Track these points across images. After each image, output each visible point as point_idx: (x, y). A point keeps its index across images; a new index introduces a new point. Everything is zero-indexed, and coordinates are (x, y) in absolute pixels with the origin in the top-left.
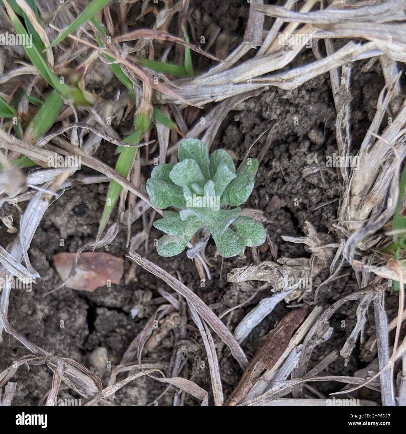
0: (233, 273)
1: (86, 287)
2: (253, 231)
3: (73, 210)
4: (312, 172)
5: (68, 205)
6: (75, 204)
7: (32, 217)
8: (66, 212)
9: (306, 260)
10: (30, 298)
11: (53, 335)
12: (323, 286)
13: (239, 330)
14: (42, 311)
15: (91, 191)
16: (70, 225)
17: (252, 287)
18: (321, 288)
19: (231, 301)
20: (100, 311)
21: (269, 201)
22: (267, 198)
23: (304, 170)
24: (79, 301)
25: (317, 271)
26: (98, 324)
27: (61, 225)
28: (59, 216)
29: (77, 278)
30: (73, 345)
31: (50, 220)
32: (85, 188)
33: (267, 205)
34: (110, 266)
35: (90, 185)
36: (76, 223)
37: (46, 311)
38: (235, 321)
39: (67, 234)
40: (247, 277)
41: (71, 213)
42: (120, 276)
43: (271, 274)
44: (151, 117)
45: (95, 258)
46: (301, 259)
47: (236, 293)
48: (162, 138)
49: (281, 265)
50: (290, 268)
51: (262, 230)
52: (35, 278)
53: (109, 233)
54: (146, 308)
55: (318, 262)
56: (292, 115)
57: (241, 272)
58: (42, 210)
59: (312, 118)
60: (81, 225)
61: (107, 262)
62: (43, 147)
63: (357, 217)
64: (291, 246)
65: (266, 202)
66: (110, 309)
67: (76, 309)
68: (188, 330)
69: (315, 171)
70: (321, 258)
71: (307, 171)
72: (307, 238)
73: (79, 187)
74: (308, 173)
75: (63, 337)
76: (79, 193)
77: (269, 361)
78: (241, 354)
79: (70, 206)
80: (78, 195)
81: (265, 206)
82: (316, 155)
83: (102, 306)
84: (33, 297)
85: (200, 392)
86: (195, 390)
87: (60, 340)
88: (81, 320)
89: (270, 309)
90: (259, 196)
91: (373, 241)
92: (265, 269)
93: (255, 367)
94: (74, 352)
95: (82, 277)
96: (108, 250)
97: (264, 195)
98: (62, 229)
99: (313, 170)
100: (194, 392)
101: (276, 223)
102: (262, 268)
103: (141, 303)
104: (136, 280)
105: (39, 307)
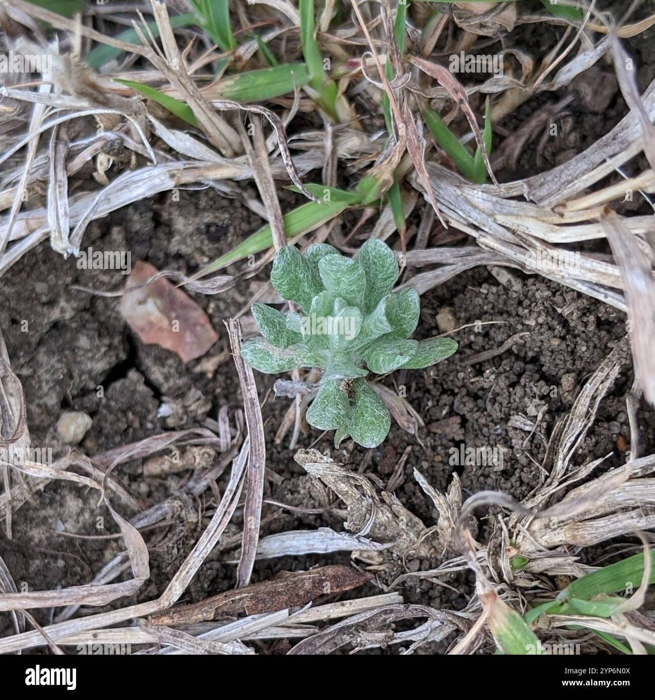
0: (307, 453)
1: (142, 330)
2: (372, 423)
3: (208, 226)
4: (522, 426)
5: (206, 214)
6: (217, 221)
7: (140, 183)
8: (197, 220)
9: (421, 525)
10: (60, 282)
11: (50, 353)
12: (416, 576)
13: (268, 542)
14: (63, 311)
15: (249, 223)
16: (188, 240)
17: (327, 499)
18: (411, 577)
19: (289, 496)
20: (133, 375)
21: (444, 418)
22: (444, 412)
23: (516, 417)
24: (119, 342)
25: (424, 552)
26: (115, 388)
27: (180, 233)
28: (185, 218)
29: (141, 309)
30: (61, 387)
31: (170, 214)
32: (245, 213)
33: (437, 420)
34: (193, 332)
35: (255, 214)
36: (198, 244)
37: (68, 316)
38: (274, 526)
39: (178, 250)
40: (321, 472)
41: (203, 227)
42: (196, 355)
43: (358, 500)
44: (383, 190)
45: (185, 307)
46: (416, 519)
47: (302, 491)
48: (381, 228)
49: (382, 501)
50: (390, 515)
51: (383, 430)
52: (70, 251)
53: (215, 281)
54: (185, 418)
55: (435, 543)
56: (555, 337)
57: (319, 460)
58: (159, 185)
59: (578, 363)
60: (203, 253)
61: (195, 324)
62: (218, 112)
63: (538, 535)
64: (420, 494)
65: (438, 415)
66: (148, 383)
67: (105, 345)
68: (209, 489)
69: (527, 428)
70: (441, 540)
71: (517, 420)
72: (442, 497)
73: (238, 204)
74: (518, 425)
75: (58, 366)
76: (232, 211)
77: (258, 602)
78: (247, 575)
79: (208, 218)
80: (229, 213)
81: (434, 418)
82: (545, 408)
83: (143, 373)
84: (67, 285)
85: (142, 570)
86: (140, 563)
87: (52, 367)
88: (100, 366)
89: (326, 549)
90: (438, 401)
91: (527, 581)
92: (356, 486)
93: (237, 597)
94: (54, 396)
95: (149, 314)
96: (210, 311)
97: (445, 405)
98: (177, 238)
99: (526, 425)
100: (137, 565)
101: (429, 452)
102: (352, 482)
103: (185, 407)
104: (210, 375)
105: (63, 303)
